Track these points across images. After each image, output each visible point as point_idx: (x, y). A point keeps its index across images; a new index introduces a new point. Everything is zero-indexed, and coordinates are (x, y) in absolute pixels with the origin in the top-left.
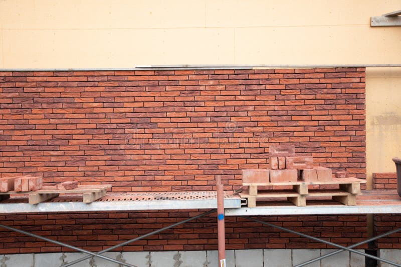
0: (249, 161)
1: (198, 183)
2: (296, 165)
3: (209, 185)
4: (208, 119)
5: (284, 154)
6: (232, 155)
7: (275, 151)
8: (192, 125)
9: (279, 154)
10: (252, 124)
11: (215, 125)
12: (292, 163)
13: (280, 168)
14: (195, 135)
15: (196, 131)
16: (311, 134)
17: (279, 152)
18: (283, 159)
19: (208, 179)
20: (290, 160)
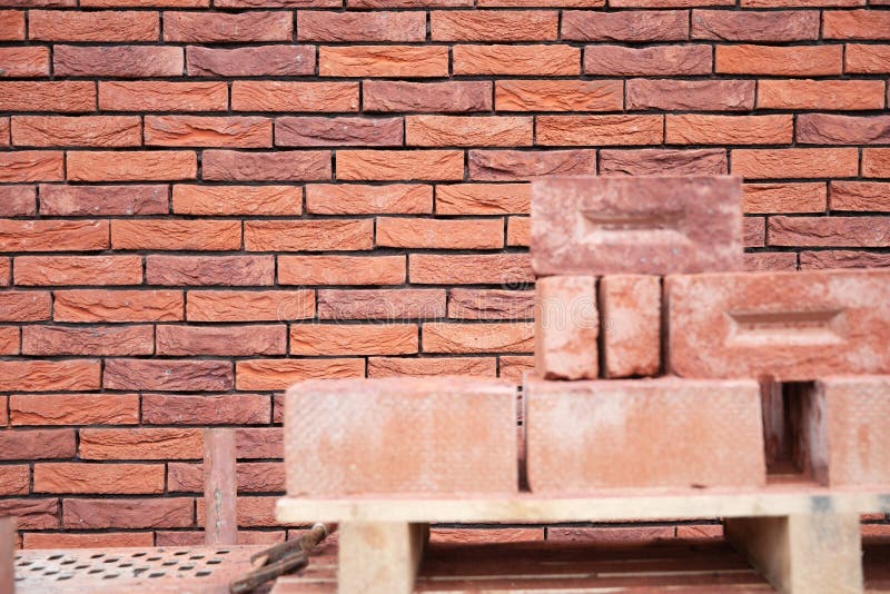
0: (441, 335)
1: (103, 478)
2: (758, 338)
3: (174, 494)
4: (173, 60)
5: (651, 250)
6: (327, 295)
7: (581, 225)
8: (62, 96)
9: (609, 247)
10: (459, 95)
11: (217, 97)
12: (716, 327)
13: (615, 363)
14: (84, 165)
15: (89, 137)
16: (836, 162)
17: (613, 236)
18: (647, 289)
19: (171, 454)
20: (701, 297)
